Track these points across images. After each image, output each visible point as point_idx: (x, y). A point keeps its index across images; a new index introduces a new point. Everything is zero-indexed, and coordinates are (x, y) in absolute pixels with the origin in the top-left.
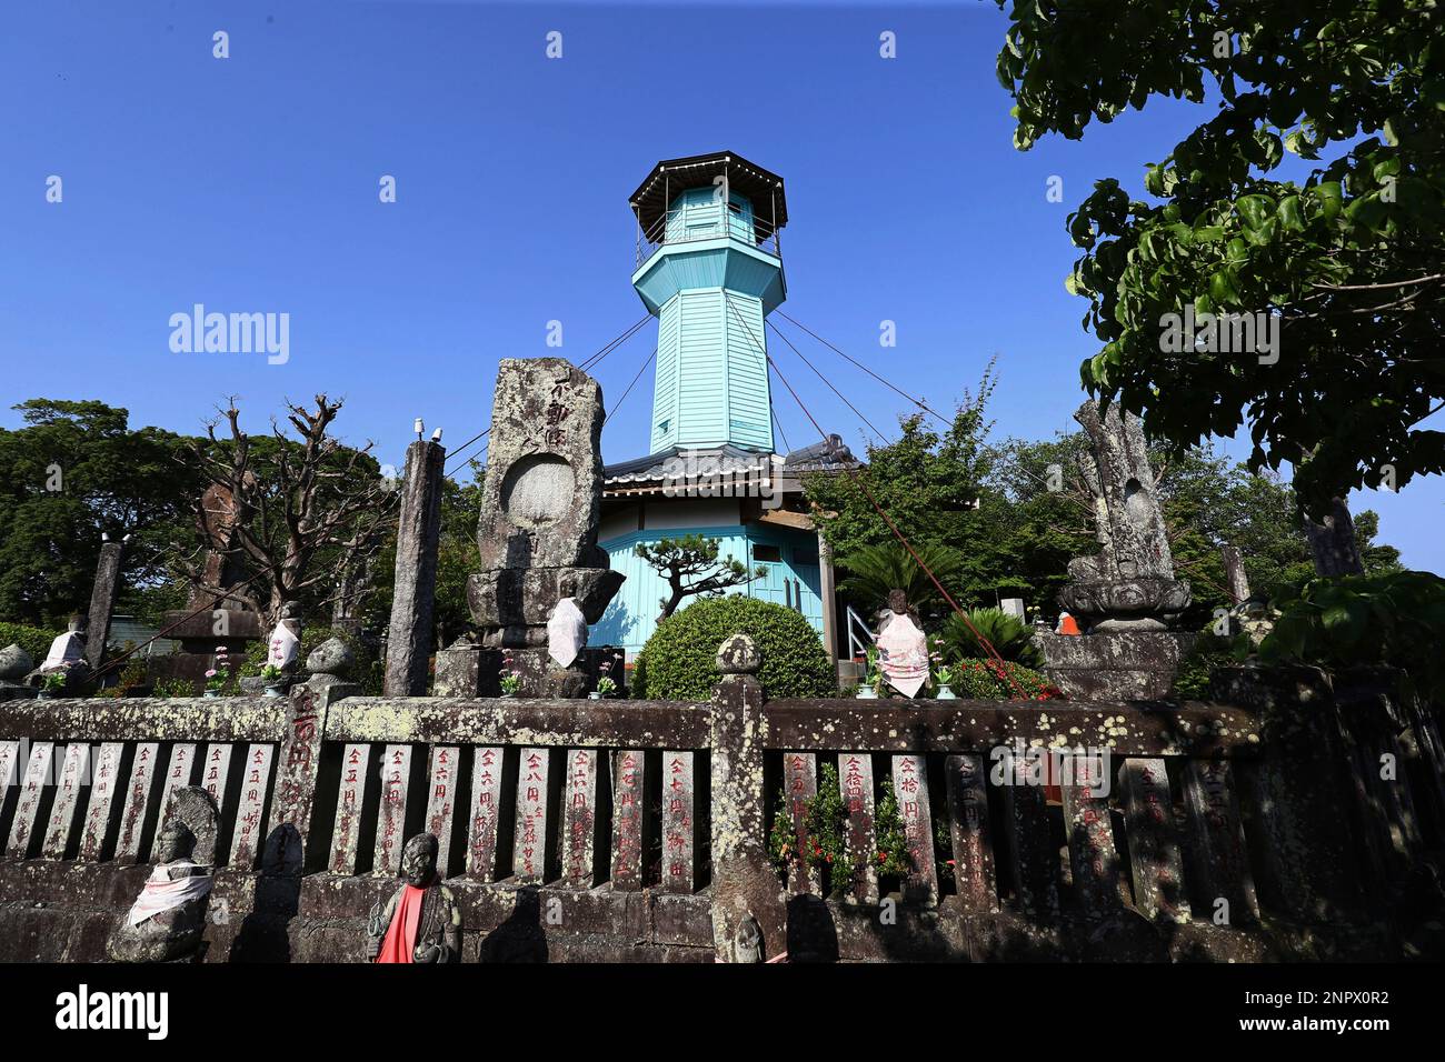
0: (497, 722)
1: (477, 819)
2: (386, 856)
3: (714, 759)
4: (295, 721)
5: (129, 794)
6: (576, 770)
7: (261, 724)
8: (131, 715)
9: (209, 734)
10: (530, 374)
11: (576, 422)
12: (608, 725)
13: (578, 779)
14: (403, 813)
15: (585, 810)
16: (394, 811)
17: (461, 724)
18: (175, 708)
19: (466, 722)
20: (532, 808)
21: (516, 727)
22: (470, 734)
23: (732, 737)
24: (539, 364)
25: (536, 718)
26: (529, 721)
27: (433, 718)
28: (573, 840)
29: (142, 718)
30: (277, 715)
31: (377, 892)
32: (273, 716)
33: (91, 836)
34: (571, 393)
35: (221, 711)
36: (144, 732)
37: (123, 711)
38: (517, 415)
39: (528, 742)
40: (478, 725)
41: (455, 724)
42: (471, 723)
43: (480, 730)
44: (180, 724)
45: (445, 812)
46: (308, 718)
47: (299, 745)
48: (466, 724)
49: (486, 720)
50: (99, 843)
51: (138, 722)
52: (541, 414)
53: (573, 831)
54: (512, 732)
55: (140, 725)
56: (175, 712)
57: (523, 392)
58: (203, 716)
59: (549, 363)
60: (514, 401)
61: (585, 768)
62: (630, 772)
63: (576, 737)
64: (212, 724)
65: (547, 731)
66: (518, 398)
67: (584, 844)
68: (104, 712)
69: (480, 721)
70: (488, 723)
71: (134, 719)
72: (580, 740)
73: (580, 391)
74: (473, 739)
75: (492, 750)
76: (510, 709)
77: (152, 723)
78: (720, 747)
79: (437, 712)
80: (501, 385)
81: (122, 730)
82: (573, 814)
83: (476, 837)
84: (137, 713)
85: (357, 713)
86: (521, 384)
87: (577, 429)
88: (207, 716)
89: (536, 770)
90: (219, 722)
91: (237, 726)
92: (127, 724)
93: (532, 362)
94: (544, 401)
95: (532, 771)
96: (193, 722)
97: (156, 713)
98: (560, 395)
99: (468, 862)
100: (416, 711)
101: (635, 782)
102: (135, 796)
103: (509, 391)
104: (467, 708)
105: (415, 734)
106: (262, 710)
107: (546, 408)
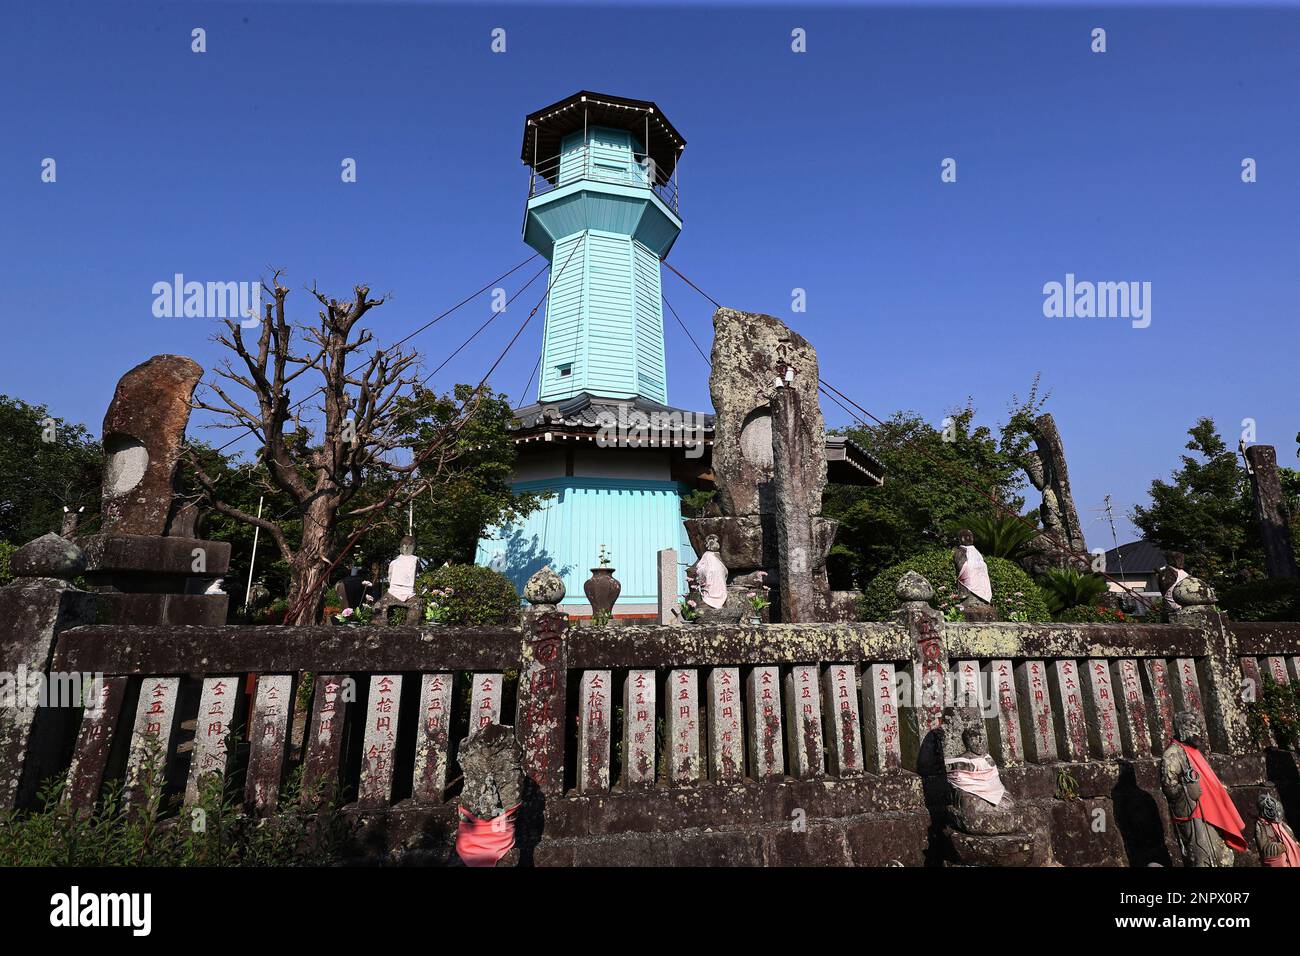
0: (1077, 640)
1: (1069, 716)
2: (1012, 750)
3: (1213, 663)
4: (919, 642)
5: (759, 717)
6: (1127, 674)
7: (889, 646)
8: (753, 639)
9: (841, 656)
10: (752, 328)
11: (804, 382)
12: (1148, 641)
13: (1130, 681)
14: (1017, 714)
15: (1138, 703)
16: (1010, 713)
17: (1052, 641)
18: (798, 633)
19: (1056, 640)
20: (1105, 704)
21: (1091, 644)
22: (1060, 649)
23: (1219, 647)
24: (759, 320)
25: (1102, 636)
26: (1097, 639)
27: (1031, 637)
28: (1136, 725)
29: (765, 643)
30: (902, 637)
31: (1023, 777)
32: (898, 638)
33: (727, 760)
34: (795, 353)
35: (847, 634)
36: (772, 656)
37: (742, 635)
38: (745, 366)
39: (1100, 655)
40: (1065, 643)
41: (1048, 642)
42: (1059, 641)
43: (1067, 646)
44: (808, 647)
45: (1046, 711)
46: (930, 639)
47: (930, 662)
48: (1056, 642)
49: (1069, 638)
50: (738, 766)
51: (762, 647)
52: (769, 369)
53: (1134, 719)
54: (1089, 647)
55: (765, 649)
56: (799, 636)
57: (749, 347)
58: (830, 640)
59: (771, 322)
60: (740, 351)
61: (1132, 672)
62: (1160, 674)
63: (1131, 649)
64: (841, 646)
65: (1111, 646)
66: (743, 348)
67: (1144, 727)
68: (720, 637)
69: (1066, 639)
70: (1071, 641)
71: (757, 643)
72: (1134, 652)
73: (804, 353)
74: (1063, 654)
75: (1069, 662)
76: (1083, 630)
77: (777, 646)
78: (1214, 654)
79: (1033, 633)
80: (726, 334)
81: (746, 654)
82: (1132, 707)
83: (1071, 728)
84: (758, 638)
85: (972, 634)
86: (744, 335)
87: (806, 389)
88: (834, 638)
89: (1102, 676)
90: (848, 645)
91: (866, 648)
92: (751, 649)
93: (753, 316)
94: (770, 357)
95: (1100, 677)
96: (821, 644)
97: (780, 637)
98: (785, 354)
99: (1071, 747)
100: (1017, 633)
101: (1164, 681)
102: (767, 718)
103: (734, 341)
104: (1054, 629)
105: (1020, 651)
106: (887, 633)
107: (773, 364)
